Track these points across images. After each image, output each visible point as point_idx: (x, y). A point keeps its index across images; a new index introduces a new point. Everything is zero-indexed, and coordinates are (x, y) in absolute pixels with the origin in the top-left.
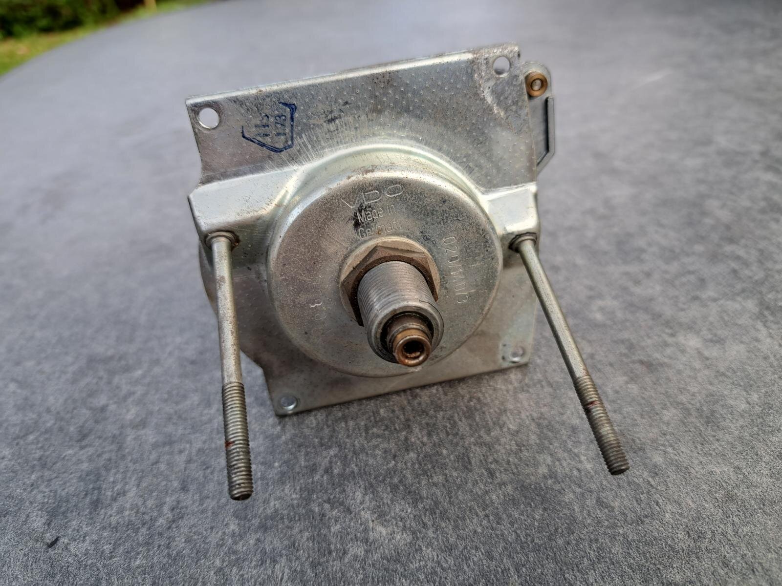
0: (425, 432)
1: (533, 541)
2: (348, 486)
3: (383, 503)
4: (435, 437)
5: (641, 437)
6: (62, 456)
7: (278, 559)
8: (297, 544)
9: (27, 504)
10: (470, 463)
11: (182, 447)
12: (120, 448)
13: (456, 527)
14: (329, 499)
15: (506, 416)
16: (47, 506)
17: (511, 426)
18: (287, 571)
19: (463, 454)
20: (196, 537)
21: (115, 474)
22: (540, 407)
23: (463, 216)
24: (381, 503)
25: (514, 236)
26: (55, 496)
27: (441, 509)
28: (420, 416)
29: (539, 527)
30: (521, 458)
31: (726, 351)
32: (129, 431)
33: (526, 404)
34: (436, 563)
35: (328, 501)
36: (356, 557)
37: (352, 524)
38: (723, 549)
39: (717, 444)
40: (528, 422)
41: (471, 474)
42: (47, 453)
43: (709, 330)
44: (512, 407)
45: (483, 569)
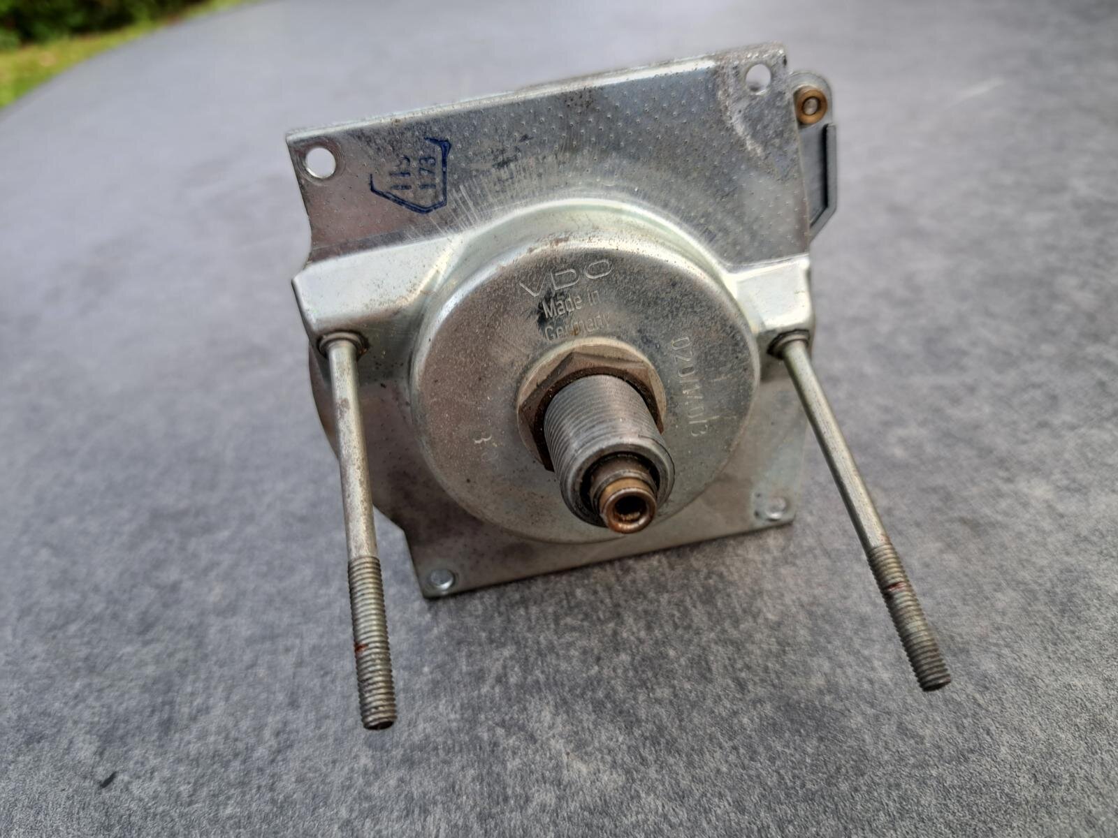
0: (642, 623)
1: (803, 786)
2: (530, 703)
3: (583, 728)
4: (656, 631)
5: (964, 633)
6: (118, 656)
7: (431, 808)
8: (457, 787)
9: (70, 724)
10: (710, 670)
11: (289, 643)
12: (200, 644)
13: (690, 764)
14: (504, 721)
15: (762, 599)
16: (98, 728)
17: (770, 616)
18: (443, 825)
19: (700, 656)
20: (311, 775)
21: (194, 682)
22: (811, 587)
23: (701, 306)
24: (579, 728)
25: (775, 336)
26: (109, 713)
27: (668, 737)
28: (634, 599)
29: (812, 765)
30: (784, 663)
31: (1089, 505)
32: (212, 619)
33: (790, 582)
34: (661, 817)
35: (503, 724)
36: (543, 807)
37: (538, 758)
38: (1087, 801)
39: (1077, 645)
40: (794, 610)
41: (710, 686)
42: (96, 651)
43: (1065, 472)
44: (769, 587)
45: (731, 827)
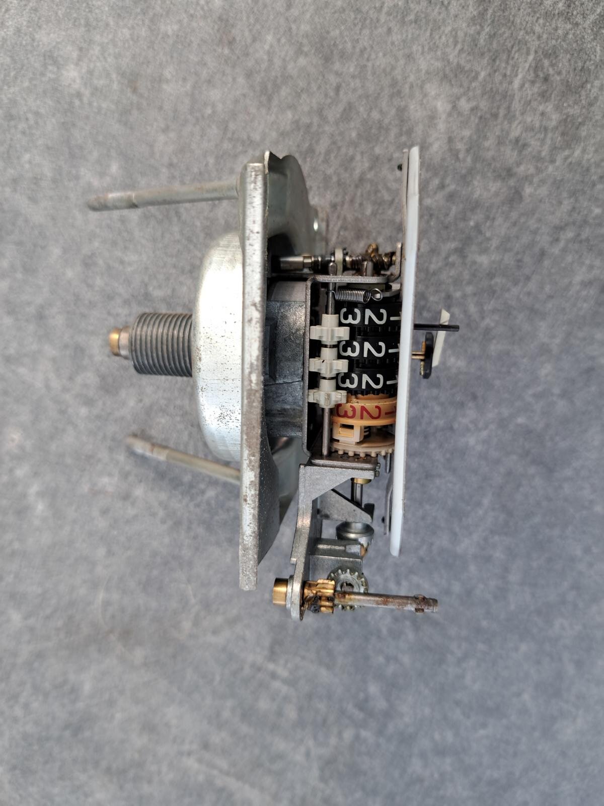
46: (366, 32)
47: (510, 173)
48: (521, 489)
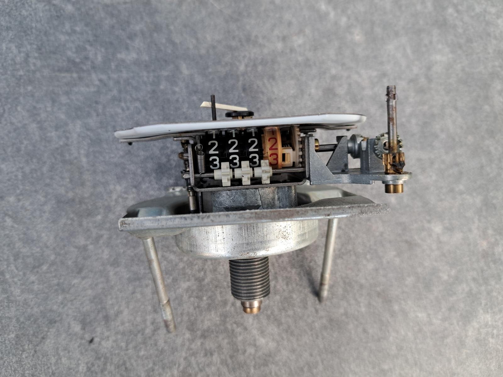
0: (285, 282)
3: (263, 325)
4: (290, 286)
5: (392, 293)
6: (72, 284)
7: (213, 353)
9: (65, 316)
12: (108, 281)
13: (297, 340)
16: (78, 318)
21: (111, 299)
22: (347, 270)
26: (80, 311)
31: (451, 238)
32: (109, 268)
35: (235, 323)
40: (339, 280)
41: (306, 311)
42: (61, 281)
43: (449, 219)
46: (321, 346)
47: (204, 336)
48: (68, 180)
